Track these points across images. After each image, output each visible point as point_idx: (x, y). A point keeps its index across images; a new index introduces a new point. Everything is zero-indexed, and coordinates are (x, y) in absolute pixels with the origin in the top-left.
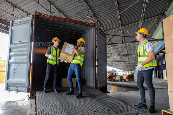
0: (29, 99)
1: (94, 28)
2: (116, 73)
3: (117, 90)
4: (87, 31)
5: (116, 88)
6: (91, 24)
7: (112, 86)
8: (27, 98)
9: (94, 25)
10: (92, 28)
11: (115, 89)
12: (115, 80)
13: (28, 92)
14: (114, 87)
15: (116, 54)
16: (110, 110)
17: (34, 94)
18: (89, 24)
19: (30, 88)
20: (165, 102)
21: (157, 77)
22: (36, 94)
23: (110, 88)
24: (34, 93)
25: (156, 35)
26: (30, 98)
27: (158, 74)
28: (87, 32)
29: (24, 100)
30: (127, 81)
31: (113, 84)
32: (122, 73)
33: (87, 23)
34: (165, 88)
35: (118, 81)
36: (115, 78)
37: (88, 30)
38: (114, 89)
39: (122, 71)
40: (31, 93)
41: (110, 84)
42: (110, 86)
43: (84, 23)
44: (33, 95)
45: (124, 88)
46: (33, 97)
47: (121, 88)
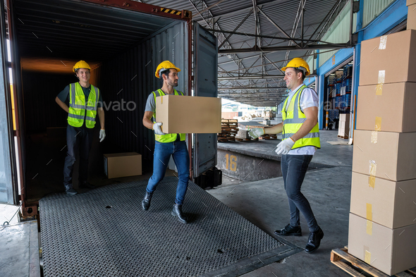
0: (21, 221)
1: (186, 23)
2: (237, 123)
3: (238, 164)
4: (166, 28)
5: (236, 160)
6: (178, 14)
7: (227, 155)
8: (16, 219)
9: (187, 16)
10: (180, 23)
11: (233, 161)
12: (233, 141)
13: (17, 203)
14: (232, 157)
15: (239, 73)
16: (223, 250)
17: (34, 208)
18: (172, 12)
19: (20, 194)
20: (339, 212)
21: (324, 126)
22: (38, 206)
23: (223, 160)
24: (32, 205)
25: (335, 28)
26: (24, 218)
27: (327, 121)
28: (166, 31)
29: (6, 225)
30: (261, 142)
31: (229, 151)
32: (250, 111)
33: (167, 11)
34: (340, 163)
35: (241, 141)
36: (235, 135)
37: (171, 25)
38: (231, 161)
39: (250, 106)
40: (25, 205)
41: (223, 150)
42: (223, 153)
43: (159, 11)
44: (30, 211)
45: (254, 161)
46: (32, 214)
47: (246, 161)
